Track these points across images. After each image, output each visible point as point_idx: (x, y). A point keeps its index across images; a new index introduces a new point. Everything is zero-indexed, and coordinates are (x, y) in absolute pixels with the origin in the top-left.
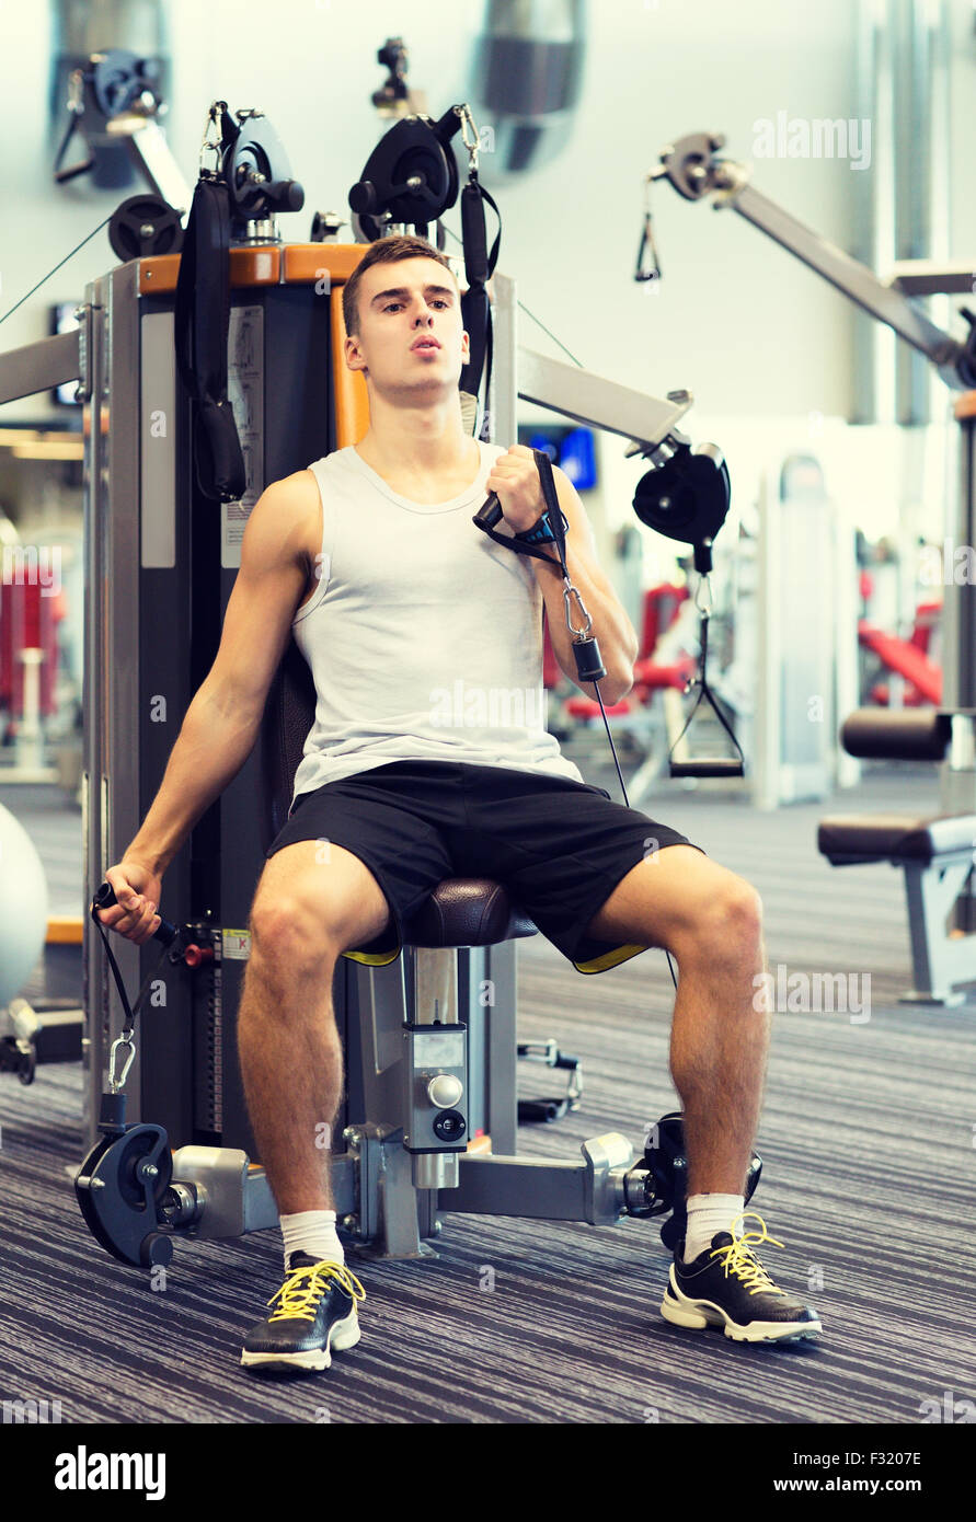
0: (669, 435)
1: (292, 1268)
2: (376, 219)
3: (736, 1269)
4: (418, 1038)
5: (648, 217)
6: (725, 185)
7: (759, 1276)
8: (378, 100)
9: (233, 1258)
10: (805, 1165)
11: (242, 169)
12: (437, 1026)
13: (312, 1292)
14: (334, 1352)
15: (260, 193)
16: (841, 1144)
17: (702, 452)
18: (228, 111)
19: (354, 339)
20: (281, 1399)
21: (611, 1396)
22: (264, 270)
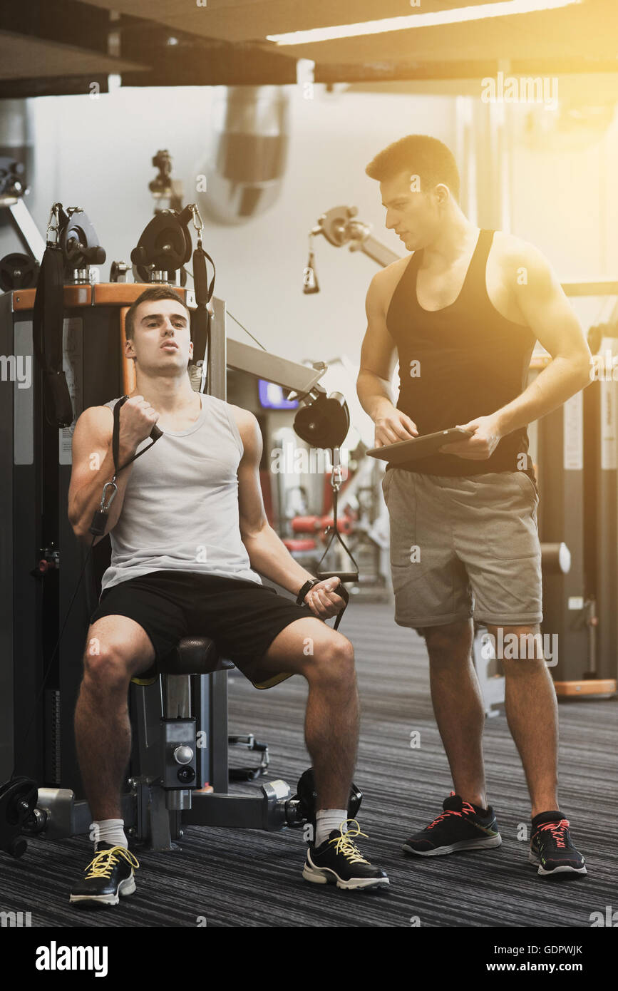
0: (314, 388)
1: (98, 851)
2: (146, 268)
3: (343, 850)
4: (169, 726)
5: (312, 256)
6: (357, 237)
7: (355, 853)
8: (153, 187)
9: (66, 851)
10: (393, 802)
11: (70, 241)
12: (180, 720)
13: (108, 863)
14: (121, 896)
15: (81, 254)
16: (415, 791)
17: (333, 397)
18: (63, 209)
19: (130, 341)
20: (91, 919)
21: (271, 916)
22: (83, 298)
